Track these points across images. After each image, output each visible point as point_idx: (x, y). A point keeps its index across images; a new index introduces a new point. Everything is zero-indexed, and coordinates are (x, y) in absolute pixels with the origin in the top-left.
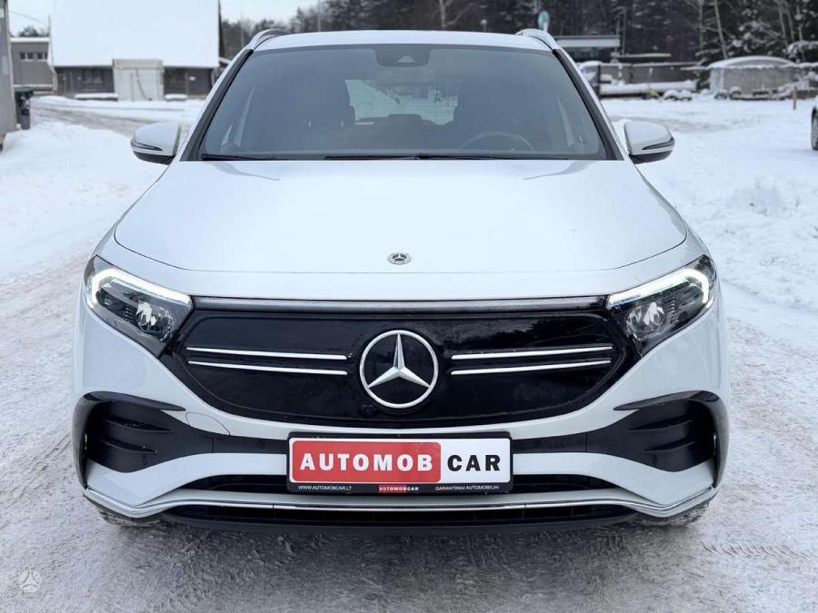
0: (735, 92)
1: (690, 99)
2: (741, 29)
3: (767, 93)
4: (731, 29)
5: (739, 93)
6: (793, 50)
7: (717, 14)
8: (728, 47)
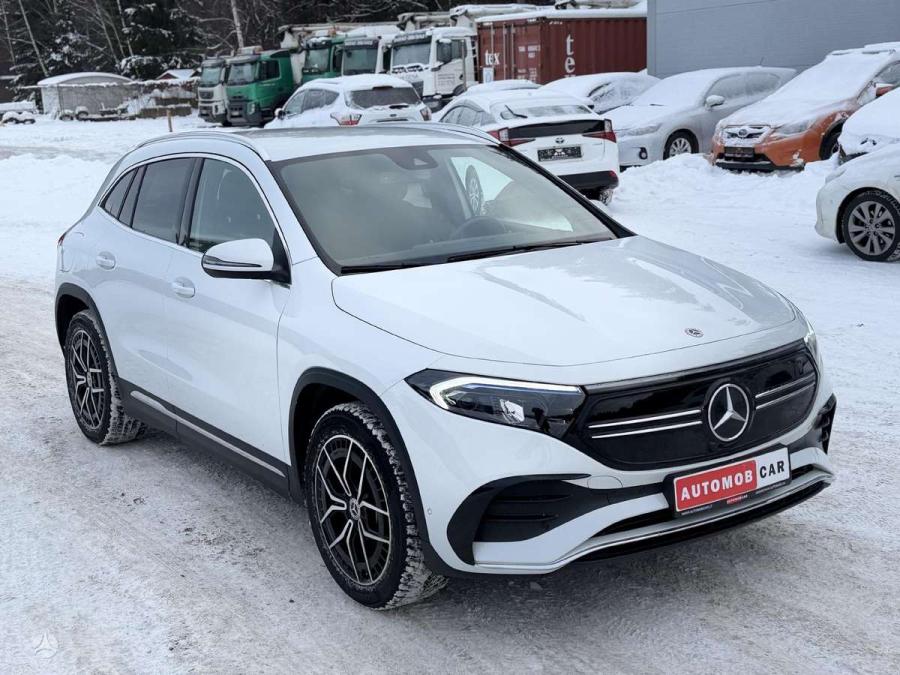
0: (80, 113)
1: (33, 121)
2: (58, 41)
3: (116, 112)
4: (47, 42)
5: (86, 113)
6: (126, 65)
7: (27, 24)
8: (47, 62)
